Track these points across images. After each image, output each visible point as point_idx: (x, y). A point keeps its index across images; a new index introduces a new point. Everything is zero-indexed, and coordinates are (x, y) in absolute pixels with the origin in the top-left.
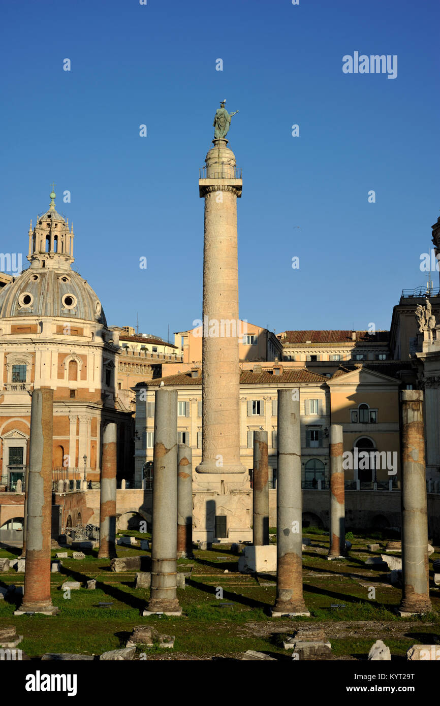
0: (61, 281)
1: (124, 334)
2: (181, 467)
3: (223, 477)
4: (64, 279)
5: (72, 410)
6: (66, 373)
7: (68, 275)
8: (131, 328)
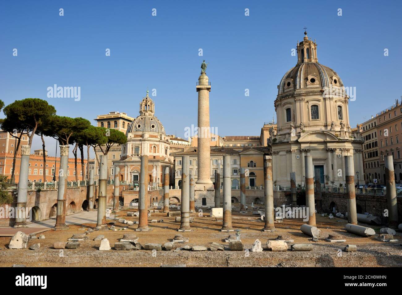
0: (150, 120)
1: (172, 137)
2: (191, 182)
3: (205, 185)
4: (152, 119)
5: (154, 163)
6: (152, 151)
7: (153, 118)
8: (174, 136)
